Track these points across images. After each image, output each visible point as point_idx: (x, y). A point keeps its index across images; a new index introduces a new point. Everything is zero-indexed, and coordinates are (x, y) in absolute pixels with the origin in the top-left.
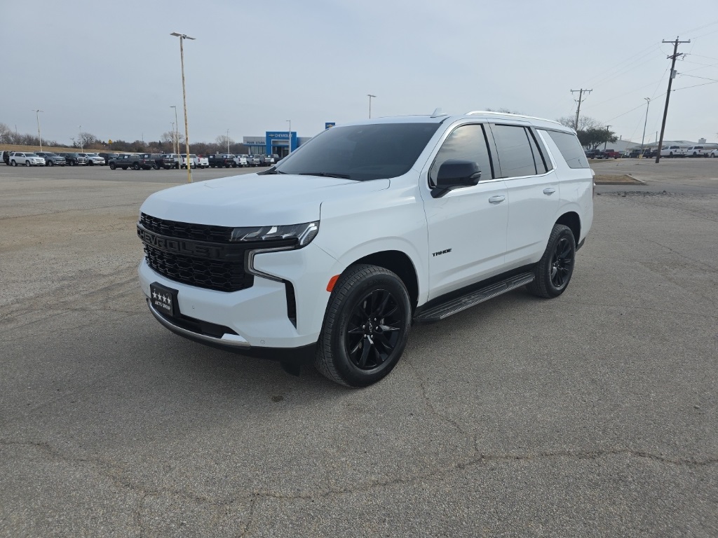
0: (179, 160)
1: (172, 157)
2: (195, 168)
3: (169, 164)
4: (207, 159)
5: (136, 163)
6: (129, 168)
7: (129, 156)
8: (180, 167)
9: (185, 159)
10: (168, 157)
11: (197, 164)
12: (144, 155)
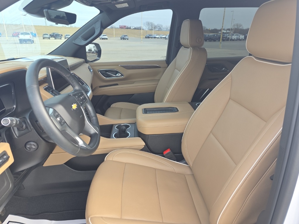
0: (230, 37)
1: (227, 35)
2: (237, 41)
3: (225, 39)
4: (243, 36)
5: (210, 38)
6: (208, 41)
7: (208, 35)
8: (229, 40)
9: (233, 36)
10: (225, 35)
11: (238, 39)
12: (215, 35)
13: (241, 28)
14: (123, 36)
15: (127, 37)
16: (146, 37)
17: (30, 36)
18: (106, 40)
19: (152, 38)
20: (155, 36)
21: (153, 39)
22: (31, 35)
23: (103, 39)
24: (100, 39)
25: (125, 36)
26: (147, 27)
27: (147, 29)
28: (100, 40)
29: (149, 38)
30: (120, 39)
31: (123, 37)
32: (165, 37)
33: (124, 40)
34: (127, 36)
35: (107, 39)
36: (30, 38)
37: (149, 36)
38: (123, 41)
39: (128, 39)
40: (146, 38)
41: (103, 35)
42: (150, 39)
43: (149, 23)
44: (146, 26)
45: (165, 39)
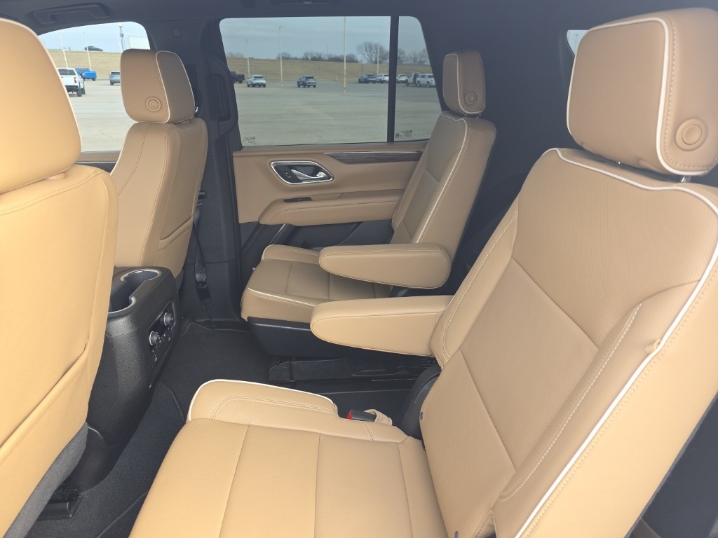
14: (303, 78)
15: (312, 81)
16: (359, 80)
17: (75, 78)
18: (262, 89)
19: (374, 82)
20: (382, 78)
21: (377, 85)
22: (77, 76)
23: (254, 85)
24: (249, 86)
25: (307, 78)
26: (367, 56)
27: (365, 62)
28: (249, 88)
29: (366, 81)
30: (297, 86)
31: (304, 80)
32: (407, 80)
33: (307, 89)
34: (312, 78)
35: (264, 85)
36: (76, 82)
37: (366, 77)
38: (302, 91)
39: (314, 86)
40: (360, 82)
41: (255, 77)
42: (371, 85)
43: (370, 47)
44: (364, 54)
45: (405, 85)
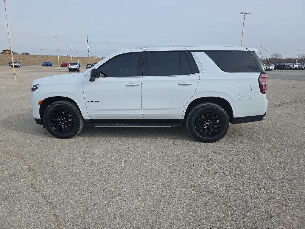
11: (268, 68)
13: (279, 58)
36: (77, 67)
